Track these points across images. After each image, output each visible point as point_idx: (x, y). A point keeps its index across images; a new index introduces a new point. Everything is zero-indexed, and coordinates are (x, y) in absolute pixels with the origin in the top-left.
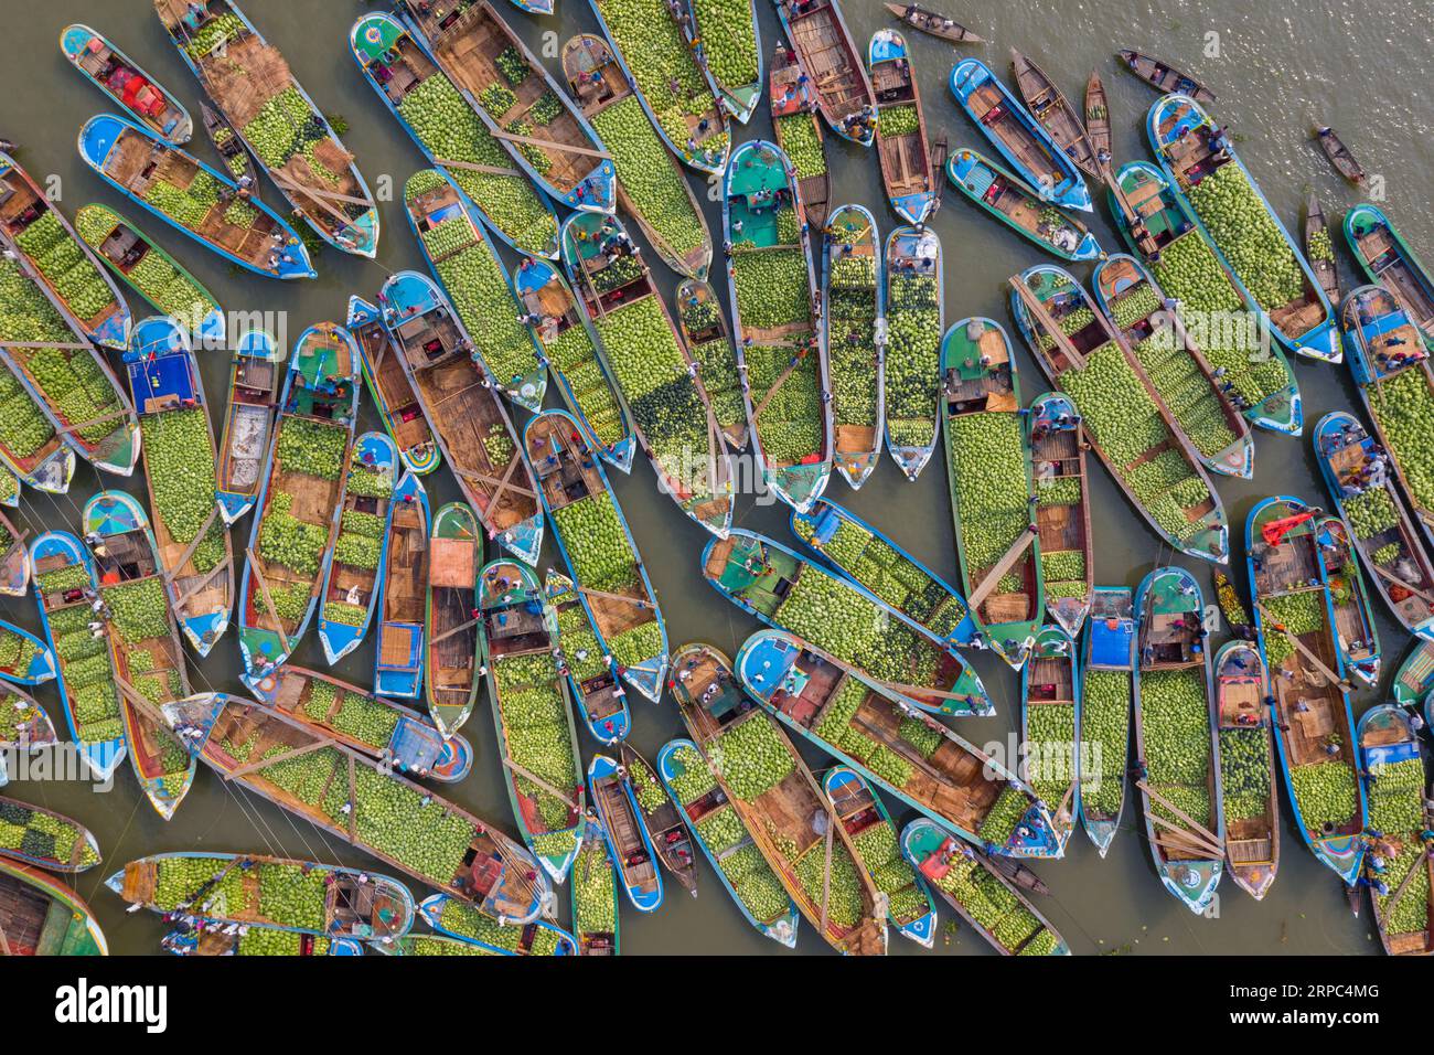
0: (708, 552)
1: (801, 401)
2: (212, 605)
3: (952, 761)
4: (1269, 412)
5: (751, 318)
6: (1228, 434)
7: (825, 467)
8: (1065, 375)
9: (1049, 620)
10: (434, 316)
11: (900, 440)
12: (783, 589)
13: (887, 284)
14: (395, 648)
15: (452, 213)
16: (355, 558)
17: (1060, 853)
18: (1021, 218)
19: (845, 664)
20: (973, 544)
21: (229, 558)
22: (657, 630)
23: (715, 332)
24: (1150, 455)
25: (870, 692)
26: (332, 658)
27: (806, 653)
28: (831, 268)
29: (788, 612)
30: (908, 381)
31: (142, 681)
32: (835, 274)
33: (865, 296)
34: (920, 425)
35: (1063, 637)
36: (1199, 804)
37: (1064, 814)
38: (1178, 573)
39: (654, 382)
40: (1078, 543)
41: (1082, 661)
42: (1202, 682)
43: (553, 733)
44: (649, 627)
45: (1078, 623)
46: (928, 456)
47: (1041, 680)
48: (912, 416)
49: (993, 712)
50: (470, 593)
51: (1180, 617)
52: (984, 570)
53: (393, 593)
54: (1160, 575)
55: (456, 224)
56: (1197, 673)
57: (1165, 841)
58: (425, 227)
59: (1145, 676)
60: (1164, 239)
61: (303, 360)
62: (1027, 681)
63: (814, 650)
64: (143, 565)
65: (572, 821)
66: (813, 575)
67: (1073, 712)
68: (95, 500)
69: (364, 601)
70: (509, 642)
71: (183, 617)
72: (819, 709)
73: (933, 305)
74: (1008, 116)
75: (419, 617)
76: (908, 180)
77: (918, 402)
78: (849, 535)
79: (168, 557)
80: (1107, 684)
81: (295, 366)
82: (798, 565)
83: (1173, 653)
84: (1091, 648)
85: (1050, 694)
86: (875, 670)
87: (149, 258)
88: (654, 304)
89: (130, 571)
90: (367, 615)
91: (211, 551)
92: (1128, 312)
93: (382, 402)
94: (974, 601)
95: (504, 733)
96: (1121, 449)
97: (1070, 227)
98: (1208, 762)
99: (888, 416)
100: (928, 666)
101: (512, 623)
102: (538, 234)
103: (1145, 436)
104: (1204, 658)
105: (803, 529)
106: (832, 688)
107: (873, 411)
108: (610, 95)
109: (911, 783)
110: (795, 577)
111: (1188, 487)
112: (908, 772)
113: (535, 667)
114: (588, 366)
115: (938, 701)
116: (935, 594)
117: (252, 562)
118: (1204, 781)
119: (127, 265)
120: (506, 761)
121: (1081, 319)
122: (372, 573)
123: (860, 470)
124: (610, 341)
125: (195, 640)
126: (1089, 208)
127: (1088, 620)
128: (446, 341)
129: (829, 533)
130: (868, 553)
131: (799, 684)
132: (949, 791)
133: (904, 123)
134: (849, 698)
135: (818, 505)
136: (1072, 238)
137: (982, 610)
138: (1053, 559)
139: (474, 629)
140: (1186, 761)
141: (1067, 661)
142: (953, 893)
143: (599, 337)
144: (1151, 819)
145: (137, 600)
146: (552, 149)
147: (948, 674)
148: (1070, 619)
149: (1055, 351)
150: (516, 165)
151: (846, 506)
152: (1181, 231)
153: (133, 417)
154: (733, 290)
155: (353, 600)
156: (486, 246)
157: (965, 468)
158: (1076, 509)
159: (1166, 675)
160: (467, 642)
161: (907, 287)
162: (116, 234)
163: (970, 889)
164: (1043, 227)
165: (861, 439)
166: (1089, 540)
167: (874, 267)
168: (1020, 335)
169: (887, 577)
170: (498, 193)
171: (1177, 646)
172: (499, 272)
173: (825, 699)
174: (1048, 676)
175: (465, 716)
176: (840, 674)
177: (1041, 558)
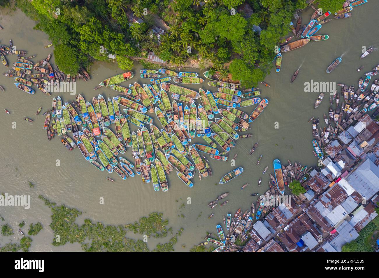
0: (152, 122)
1: (145, 137)
2: (201, 109)
3: (125, 104)
4: (101, 142)
5: (151, 145)
6: (104, 140)
7: (142, 131)
8: (120, 143)
9: (118, 119)
10: (182, 141)
11: (135, 135)
12: (145, 119)
13: (138, 150)
14: (180, 108)
15: (182, 152)
16: (186, 116)
17: (114, 98)
18: (127, 162)
19: (137, 111)
20: (127, 125)
21: (199, 114)
22: (156, 114)
23: (155, 144)
24: (111, 137)
25: (134, 109)
26: (187, 106)
27: (141, 112)
28: (144, 150)
29: (144, 116)
30: (135, 141)
31: (206, 101)
32: (143, 150)
33: (140, 148)
34: (133, 137)
35: (117, 118)
36: (101, 104)
37: (114, 101)
38: (107, 126)
39: (160, 138)
40: (117, 127)
41: (114, 116)
42: (103, 116)
43: (165, 102)
44: (157, 114)
45: (116, 119)
46: (132, 134)
47: (118, 113)
48: (134, 137)
49: (123, 110)
50: (174, 114)
51: (106, 122)
52: (125, 123)
53: (182, 113)
54: (109, 125)
55: (181, 150)
56: (103, 117)
57: (103, 100)
58: (184, 150)
59: (108, 115)
60: (112, 158)
61: (194, 134)
62: (119, 113)
63: (140, 112)
64: (208, 112)
65: (162, 94)
66: (142, 121)
67: (114, 111)
68: (213, 118)
69: (185, 112)
70: (170, 111)
71: (203, 107)
72: (139, 107)
73: (133, 148)
74: (129, 172)
75: (179, 111)
76: (137, 160)
77: (134, 139)
78: (139, 125)
79: (205, 113)
80: (111, 114)
81: (195, 134)
82: (144, 121)
83: (106, 118)
84: (114, 117)
85: (117, 112)
86: (135, 112)
87: (210, 143)
88: (161, 146)
89: (209, 111)
90: (184, 110)
91: (201, 114)
92: (115, 150)
93: (186, 132)
94: (126, 120)
95: (169, 102)
96: (114, 137)
97: (122, 161)
98: (101, 108)
99: (136, 137)
100: (130, 113)
101: (169, 113)
102: (173, 151)
103: (112, 138)
104: (103, 118)
105: (143, 125)
106: (138, 109)
107: (138, 137)
108: (168, 166)
109: (129, 101)
110: (144, 120)
111: (107, 134)
112: (129, 102)
113: (167, 109)
114: (167, 139)
115: (129, 110)
116: (130, 120)
117: (197, 114)
118: (101, 106)
119: (212, 142)
120: (169, 99)
121: (119, 149)
122: (185, 115)
123: (139, 131)
124: (165, 141)
125: (201, 105)
126: (121, 163)
127: (115, 120)
128: (181, 139)
129: (141, 125)
130: (137, 123)
131: (141, 109)
132: (125, 101)
133: (138, 166)
134: (136, 108)
135: (142, 127)
136: (122, 160)
137: (125, 119)
138: (119, 125)
139: (174, 111)
140: (103, 108)
141: (116, 116)
142: (124, 89)
143: (166, 142)
144: (105, 102)
145: (208, 108)
146: (174, 160)
147: (128, 113)
148: (117, 120)
149: (121, 146)
150: (177, 158)
151: (139, 127)
152: (111, 159)
153: (210, 127)
154: (153, 147)
155: (186, 112)
156: (178, 149)
157: (128, 132)
158: (117, 130)
159: (106, 116)
160: (174, 109)
161: (136, 150)
162: (213, 145)
163: (123, 89)
164: (125, 161)
165: (139, 134)
166: (116, 128)
167: (139, 151)
168: (125, 146)
169: (135, 121)
170: (178, 155)
171: (106, 119)
172: (177, 147)
173: (138, 108)
174: (118, 114)
175: (173, 102)
176: (137, 110)
177: (120, 125)
